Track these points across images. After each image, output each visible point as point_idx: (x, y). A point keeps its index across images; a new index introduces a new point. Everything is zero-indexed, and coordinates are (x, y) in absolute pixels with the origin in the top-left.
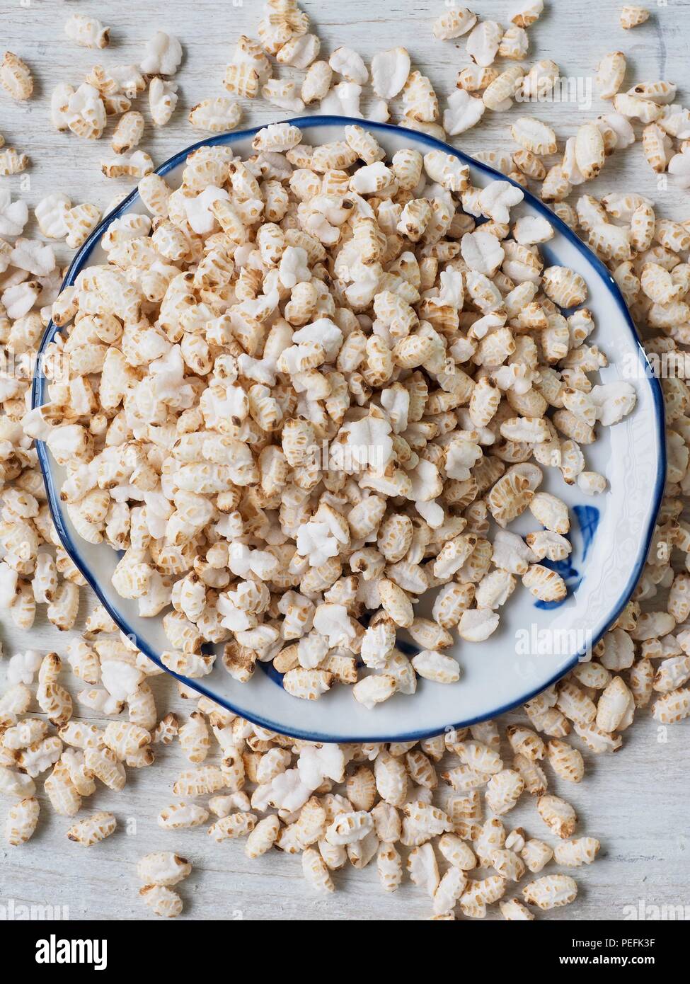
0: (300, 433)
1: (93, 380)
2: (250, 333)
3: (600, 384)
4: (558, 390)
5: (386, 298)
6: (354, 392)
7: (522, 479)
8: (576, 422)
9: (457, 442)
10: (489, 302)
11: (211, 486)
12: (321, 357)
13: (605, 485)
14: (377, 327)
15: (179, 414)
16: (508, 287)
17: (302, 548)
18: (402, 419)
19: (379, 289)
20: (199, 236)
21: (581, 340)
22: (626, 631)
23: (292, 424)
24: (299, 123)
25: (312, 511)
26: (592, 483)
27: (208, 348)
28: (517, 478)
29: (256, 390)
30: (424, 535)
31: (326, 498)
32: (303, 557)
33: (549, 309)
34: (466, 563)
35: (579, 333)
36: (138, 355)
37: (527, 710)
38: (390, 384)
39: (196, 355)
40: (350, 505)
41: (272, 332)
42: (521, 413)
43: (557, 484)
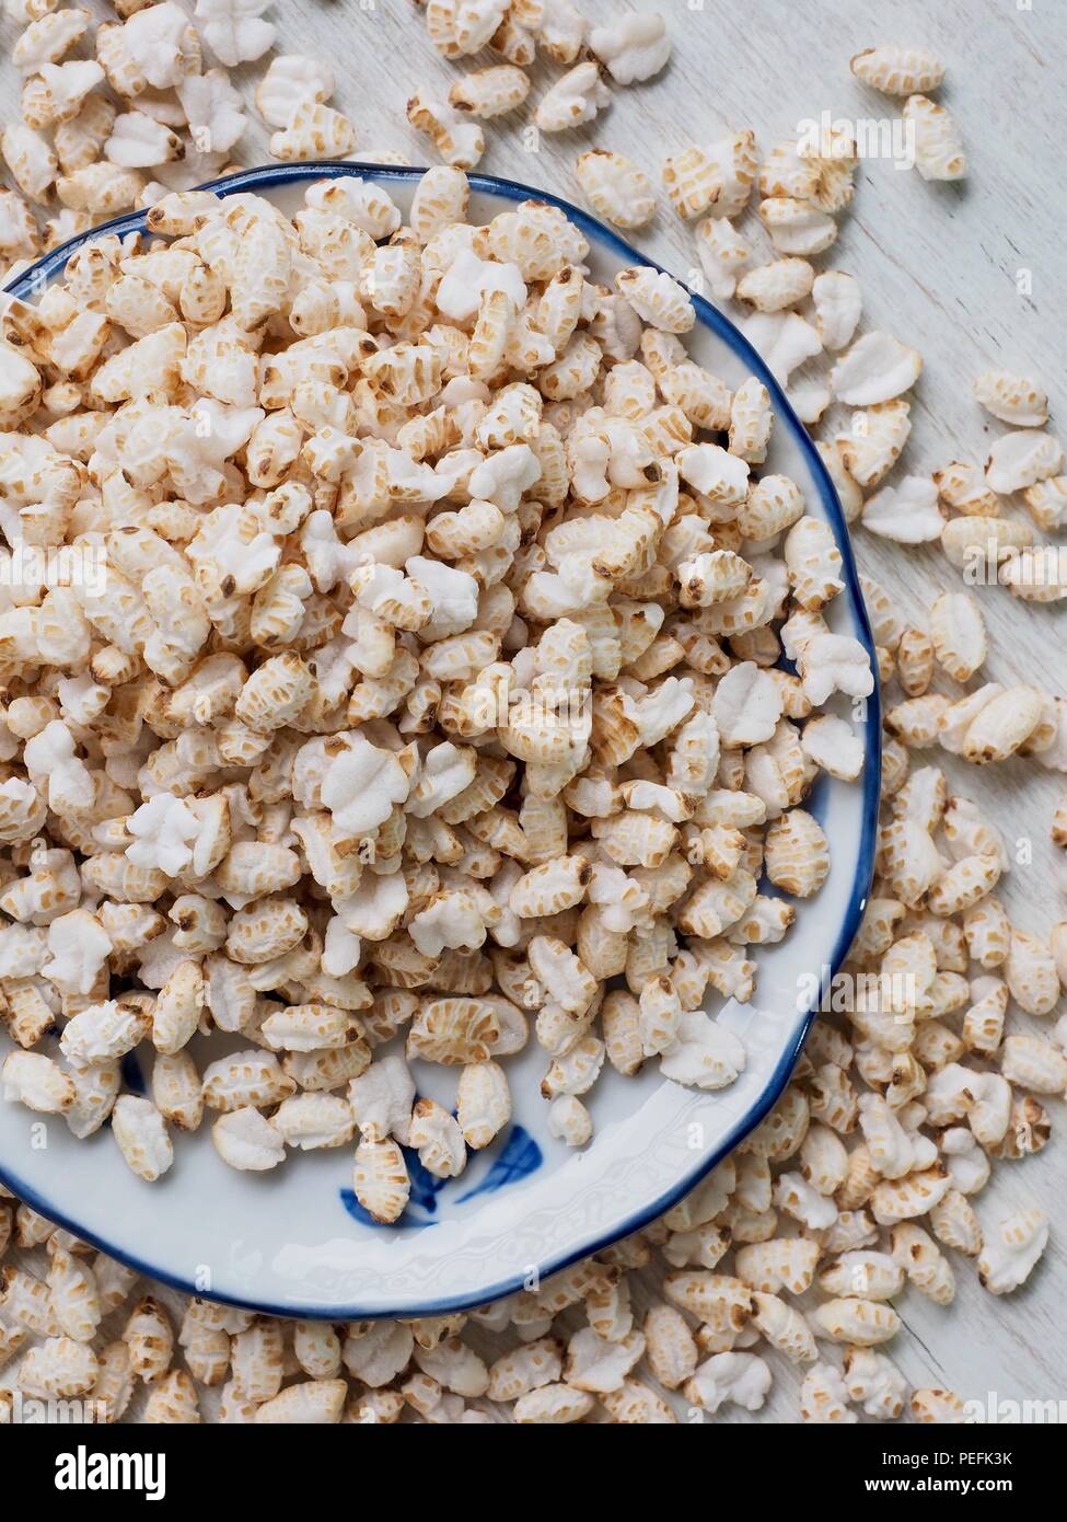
0: (291, 685)
1: (117, 339)
2: (364, 496)
3: (712, 1016)
4: (653, 968)
5: (574, 636)
6: (410, 705)
7: (494, 1026)
8: (631, 1031)
9: (467, 900)
10: (689, 775)
11: (113, 626)
12: (417, 623)
13: (583, 1141)
14: (524, 658)
15: (172, 497)
16: (732, 781)
17: (139, 821)
18: (435, 798)
19: (576, 616)
20: (435, 311)
21: (746, 939)
22: (415, 1339)
23: (292, 664)
24: (703, 310)
25: (201, 790)
26: (570, 1124)
27: (295, 457)
28: (488, 1019)
29: (296, 573)
30: (302, 965)
31: (234, 793)
32: (127, 833)
33: (750, 860)
34: (317, 1051)
35: (754, 929)
36: (202, 370)
37: (194, 1304)
38: (463, 744)
39: (271, 451)
40: (255, 833)
41: (394, 524)
42: (580, 949)
43: (529, 1077)
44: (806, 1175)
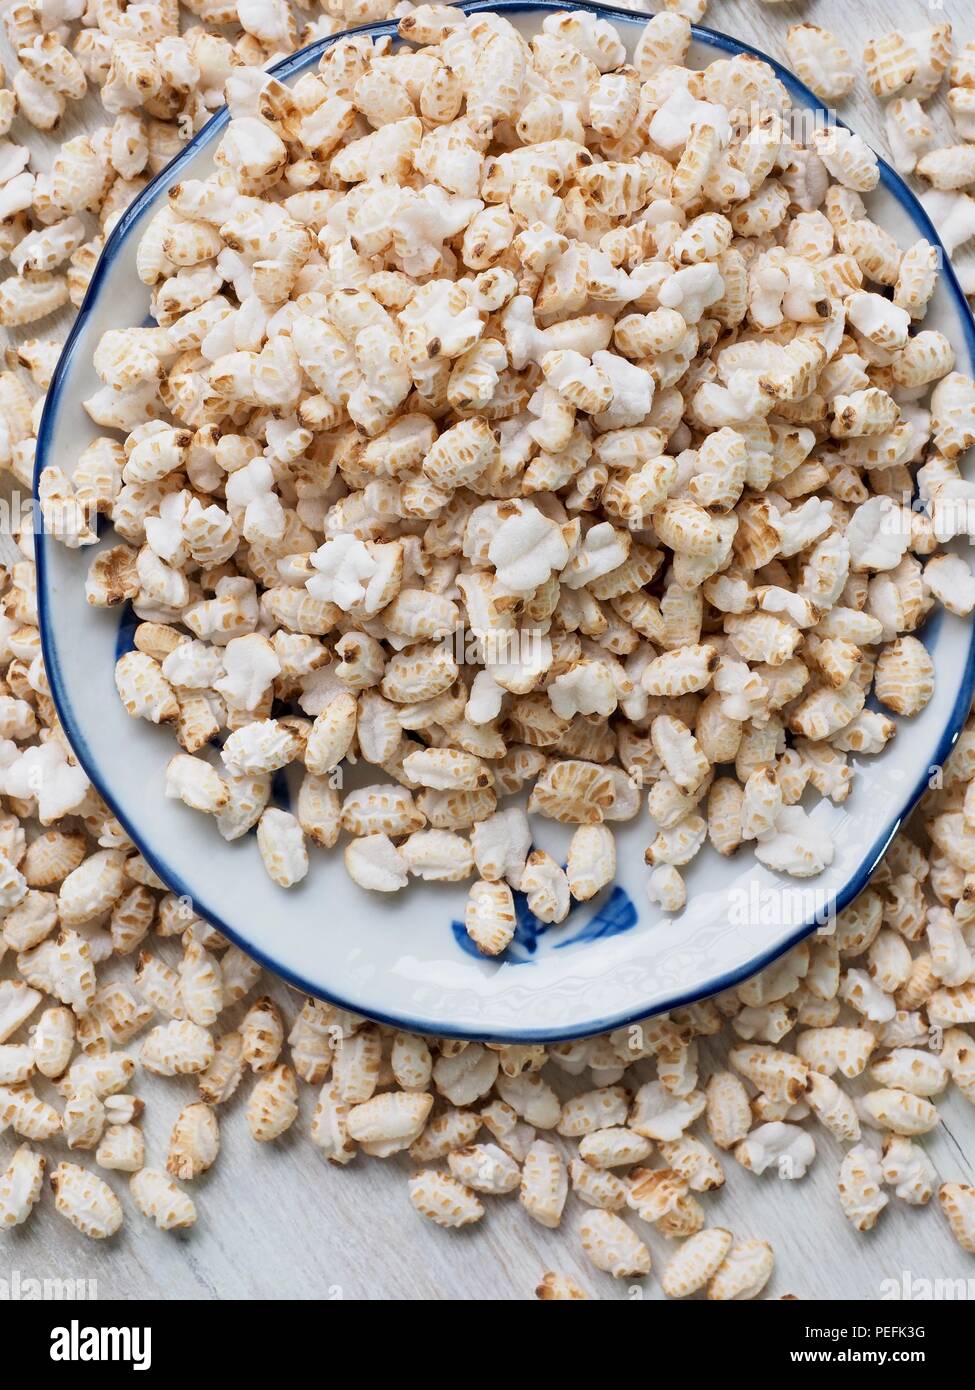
0: (476, 447)
1: (358, 127)
2: (565, 289)
3: (807, 810)
4: (761, 760)
5: (734, 443)
6: (579, 483)
7: (611, 792)
8: (733, 815)
9: (604, 670)
10: (819, 587)
11: (323, 375)
12: (597, 406)
13: (677, 908)
14: (686, 455)
15: (392, 268)
16: (855, 602)
17: (321, 557)
18: (589, 571)
19: (739, 426)
20: (647, 139)
21: (848, 746)
22: (500, 1067)
23: (480, 428)
24: (886, 174)
25: (380, 537)
26: (668, 890)
27: (507, 246)
28: (607, 784)
29: (495, 347)
30: (448, 710)
31: (409, 543)
32: (310, 566)
33: (861, 676)
34: (448, 791)
35: (857, 738)
36: (433, 160)
37: (307, 1006)
38: (621, 526)
39: (486, 237)
40: (422, 582)
41: (586, 319)
42: (698, 732)
43: (635, 845)
44: (872, 972)
